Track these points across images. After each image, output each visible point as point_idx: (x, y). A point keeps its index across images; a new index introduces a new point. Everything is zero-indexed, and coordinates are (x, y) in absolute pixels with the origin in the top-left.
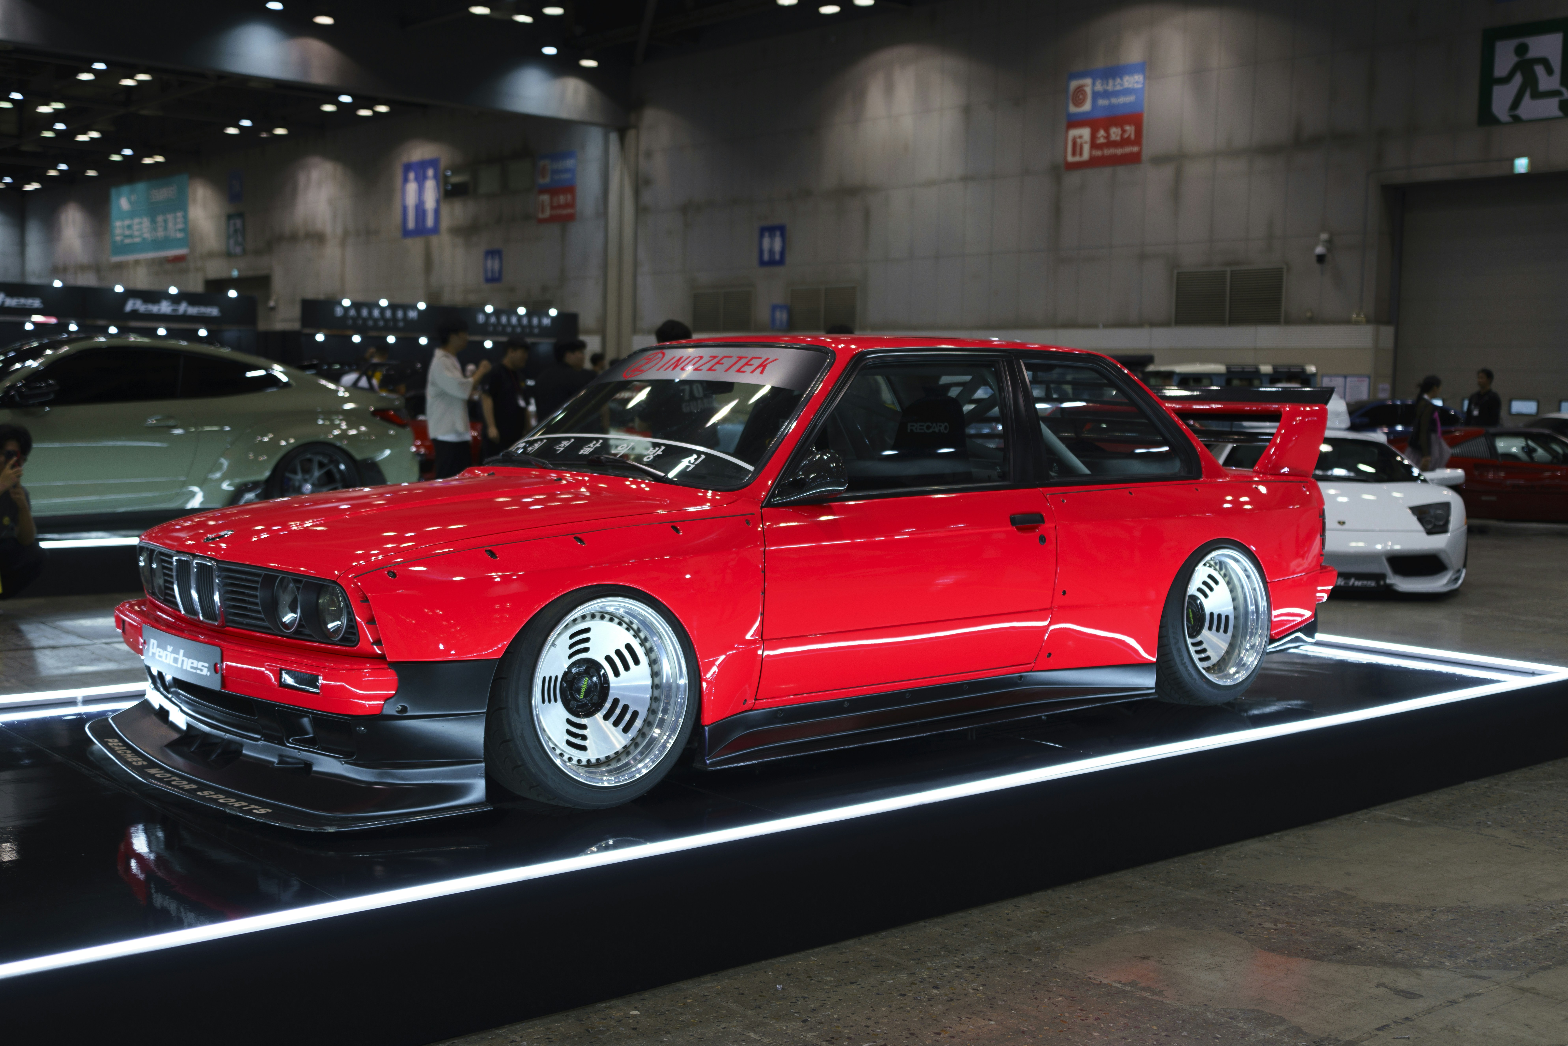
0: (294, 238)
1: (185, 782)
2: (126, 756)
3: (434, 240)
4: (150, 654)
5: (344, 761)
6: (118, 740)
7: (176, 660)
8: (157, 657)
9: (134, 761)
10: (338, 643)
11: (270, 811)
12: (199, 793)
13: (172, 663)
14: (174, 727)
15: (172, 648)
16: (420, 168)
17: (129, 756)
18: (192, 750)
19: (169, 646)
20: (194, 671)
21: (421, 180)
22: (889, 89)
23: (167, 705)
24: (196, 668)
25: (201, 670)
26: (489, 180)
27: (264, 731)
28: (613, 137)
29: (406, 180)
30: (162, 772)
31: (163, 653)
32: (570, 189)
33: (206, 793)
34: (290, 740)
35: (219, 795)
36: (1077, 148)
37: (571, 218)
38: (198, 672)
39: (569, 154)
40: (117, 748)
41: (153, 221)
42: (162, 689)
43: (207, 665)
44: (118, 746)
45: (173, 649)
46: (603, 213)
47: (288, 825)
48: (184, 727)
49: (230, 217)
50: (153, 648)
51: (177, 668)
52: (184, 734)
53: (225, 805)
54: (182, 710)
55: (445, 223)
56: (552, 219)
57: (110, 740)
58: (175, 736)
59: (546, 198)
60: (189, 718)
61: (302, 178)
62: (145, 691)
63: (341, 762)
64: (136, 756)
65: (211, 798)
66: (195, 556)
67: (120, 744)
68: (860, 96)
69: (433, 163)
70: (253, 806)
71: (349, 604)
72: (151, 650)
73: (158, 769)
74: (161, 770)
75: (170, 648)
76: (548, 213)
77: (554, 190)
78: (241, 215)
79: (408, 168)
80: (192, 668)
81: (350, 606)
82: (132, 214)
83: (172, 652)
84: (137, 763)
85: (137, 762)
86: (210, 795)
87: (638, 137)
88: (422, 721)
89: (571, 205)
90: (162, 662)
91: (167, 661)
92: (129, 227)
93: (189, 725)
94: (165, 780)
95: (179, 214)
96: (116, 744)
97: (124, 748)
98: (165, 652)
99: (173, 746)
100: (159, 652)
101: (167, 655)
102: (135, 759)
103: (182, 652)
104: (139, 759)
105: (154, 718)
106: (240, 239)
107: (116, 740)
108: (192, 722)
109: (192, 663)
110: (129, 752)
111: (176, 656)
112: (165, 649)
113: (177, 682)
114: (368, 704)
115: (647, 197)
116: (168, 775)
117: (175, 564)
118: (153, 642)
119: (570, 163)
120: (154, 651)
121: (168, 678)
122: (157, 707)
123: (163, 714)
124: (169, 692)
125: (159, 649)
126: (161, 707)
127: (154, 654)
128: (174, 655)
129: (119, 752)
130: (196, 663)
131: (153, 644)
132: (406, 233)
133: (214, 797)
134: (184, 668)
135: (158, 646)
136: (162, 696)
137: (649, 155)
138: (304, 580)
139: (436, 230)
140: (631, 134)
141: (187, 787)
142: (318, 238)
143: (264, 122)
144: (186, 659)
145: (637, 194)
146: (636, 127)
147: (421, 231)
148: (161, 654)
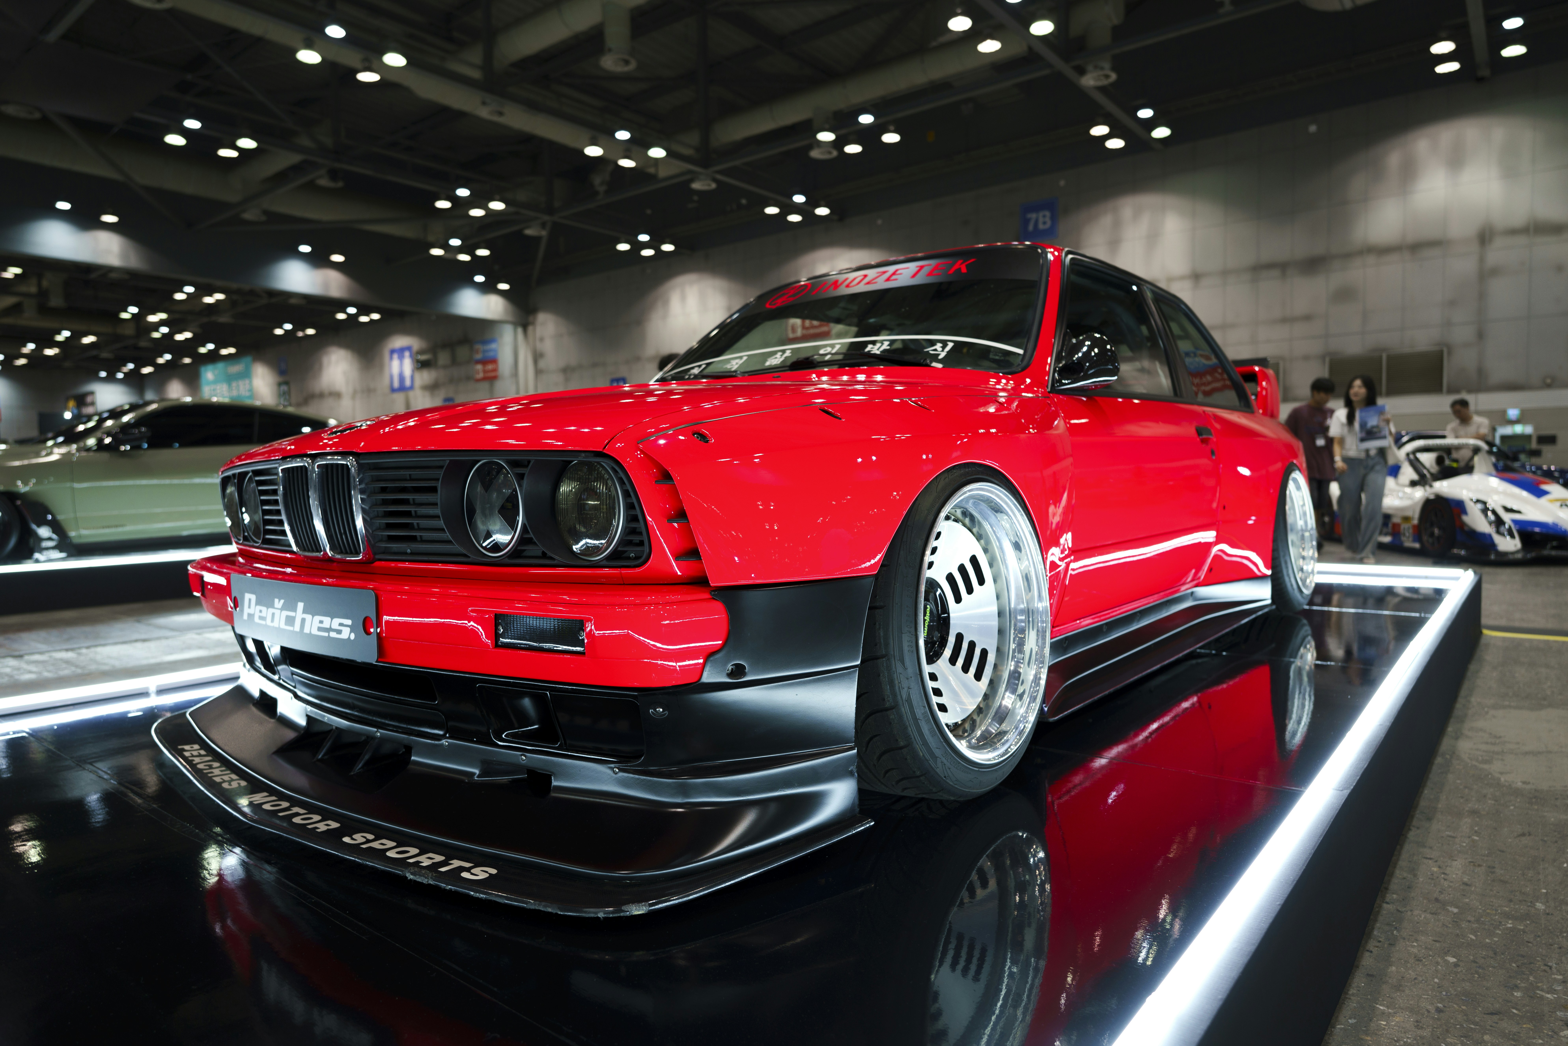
0: (321, 396)
1: (317, 818)
2: (212, 773)
3: (411, 394)
4: (245, 617)
5: (618, 768)
6: (199, 745)
7: (290, 621)
8: (257, 620)
9: (224, 781)
10: (604, 563)
11: (494, 871)
12: (346, 840)
13: (283, 626)
14: (285, 722)
15: (282, 601)
16: (401, 351)
17: (217, 772)
18: (320, 757)
19: (276, 600)
20: (326, 634)
21: (401, 358)
22: (683, 298)
23: (273, 690)
24: (329, 630)
25: (339, 632)
26: (444, 358)
27: (450, 724)
28: (520, 330)
29: (391, 358)
30: (274, 798)
31: (267, 612)
32: (494, 361)
33: (359, 838)
34: (503, 736)
35: (384, 841)
36: (794, 330)
37: (495, 378)
38: (333, 635)
39: (493, 340)
40: (197, 760)
41: (230, 385)
42: (263, 670)
43: (349, 622)
44: (200, 755)
45: (284, 603)
46: (515, 374)
47: (545, 906)
48: (302, 722)
49: (280, 384)
50: (249, 607)
51: (293, 632)
52: (302, 732)
53: (402, 863)
54: (296, 696)
55: (418, 383)
56: (484, 379)
57: (187, 747)
58: (291, 735)
59: (479, 367)
60: (309, 708)
61: (325, 360)
62: (238, 673)
63: (612, 769)
64: (229, 772)
65: (370, 847)
66: (314, 457)
67: (203, 752)
68: (666, 303)
69: (409, 348)
70: (456, 863)
71: (630, 490)
72: (247, 611)
73: (266, 794)
74: (270, 795)
75: (278, 603)
76: (481, 375)
77: (484, 362)
78: (286, 383)
79: (393, 352)
80: (320, 629)
81: (632, 494)
82: (215, 382)
83: (283, 608)
84: (230, 785)
85: (230, 782)
86: (368, 841)
87: (534, 330)
88: (765, 688)
89: (495, 370)
90: (266, 626)
91: (276, 624)
92: (214, 390)
93: (309, 718)
94: (281, 814)
95: (247, 382)
96: (195, 753)
97: (209, 758)
98: (271, 610)
99: (287, 751)
100: (261, 611)
101: (273, 614)
102: (226, 778)
103: (301, 606)
104: (234, 776)
105: (254, 710)
106: (287, 397)
107: (196, 747)
108: (316, 713)
109: (321, 622)
110: (216, 764)
111: (292, 614)
112: (271, 605)
113: (290, 656)
114: (679, 666)
115: (542, 364)
116: (285, 804)
117: (281, 475)
118: (249, 598)
119: (493, 346)
120: (251, 611)
121: (274, 651)
122: (256, 694)
123: (267, 704)
124: (274, 673)
125: (259, 608)
126: (262, 693)
127: (251, 616)
128: (285, 613)
129: (200, 766)
130: (327, 621)
131: (250, 600)
132: (393, 390)
133: (376, 845)
134: (307, 630)
135: (258, 603)
136: (264, 679)
137: (542, 339)
138: (532, 458)
139: (412, 387)
140: (530, 328)
141: (322, 827)
142: (337, 395)
143: (300, 325)
144: (308, 617)
145: (536, 362)
146: (533, 323)
147: (402, 388)
148: (263, 614)
